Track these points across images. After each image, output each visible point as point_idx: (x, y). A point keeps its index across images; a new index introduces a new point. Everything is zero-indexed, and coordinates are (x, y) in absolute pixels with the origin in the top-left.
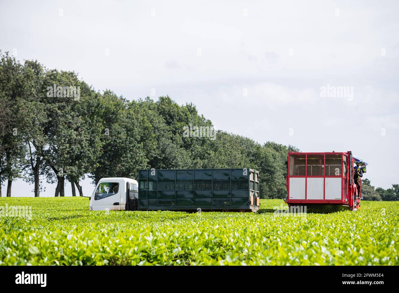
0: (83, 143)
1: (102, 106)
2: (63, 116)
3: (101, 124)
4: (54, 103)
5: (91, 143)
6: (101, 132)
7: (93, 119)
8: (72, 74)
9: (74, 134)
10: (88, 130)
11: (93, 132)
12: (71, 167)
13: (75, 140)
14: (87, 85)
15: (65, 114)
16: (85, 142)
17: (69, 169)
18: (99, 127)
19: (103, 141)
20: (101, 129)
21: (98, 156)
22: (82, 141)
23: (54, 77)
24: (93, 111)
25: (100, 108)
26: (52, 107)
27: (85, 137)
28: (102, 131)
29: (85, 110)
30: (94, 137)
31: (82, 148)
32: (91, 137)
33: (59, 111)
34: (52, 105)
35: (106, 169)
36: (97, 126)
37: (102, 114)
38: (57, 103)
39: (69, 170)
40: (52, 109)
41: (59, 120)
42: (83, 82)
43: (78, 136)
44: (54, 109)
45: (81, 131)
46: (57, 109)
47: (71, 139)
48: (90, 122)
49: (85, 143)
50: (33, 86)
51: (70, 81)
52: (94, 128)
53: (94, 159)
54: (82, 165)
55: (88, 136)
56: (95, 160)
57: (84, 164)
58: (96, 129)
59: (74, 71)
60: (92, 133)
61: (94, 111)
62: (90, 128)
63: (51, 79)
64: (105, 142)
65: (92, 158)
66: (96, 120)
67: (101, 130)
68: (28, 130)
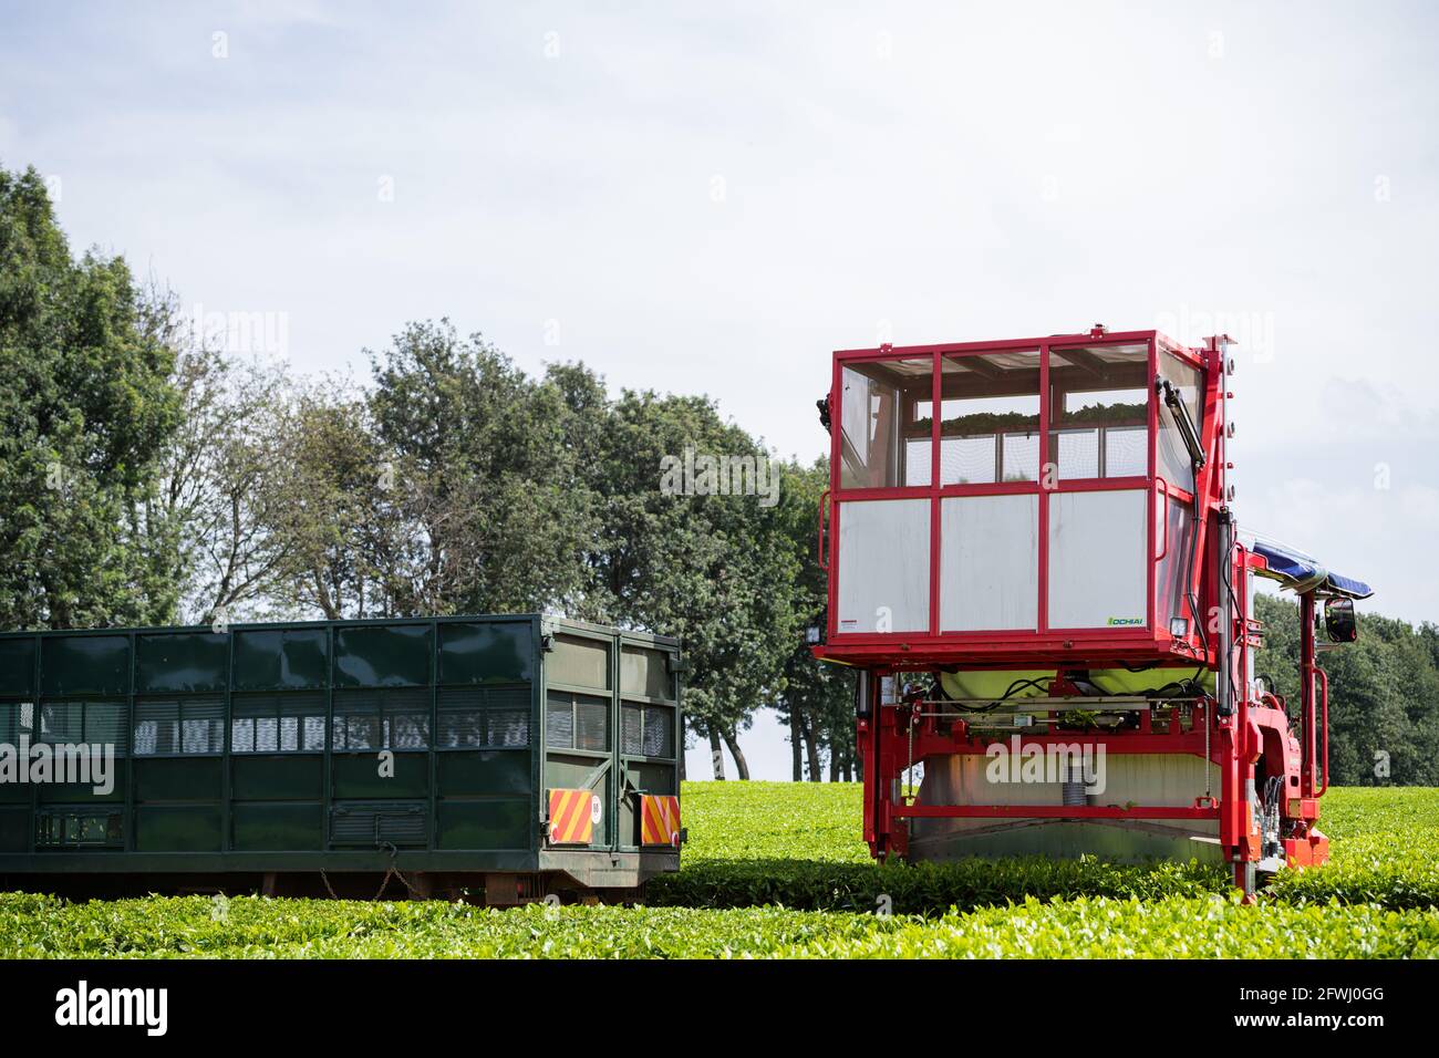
0: (733, 616)
1: (793, 498)
2: (664, 531)
3: (790, 556)
4: (637, 493)
5: (762, 615)
6: (792, 580)
7: (767, 539)
8: (703, 403)
9: (705, 588)
10: (751, 574)
11: (766, 581)
12: (694, 690)
13: (708, 605)
14: (747, 436)
15: (668, 525)
16: (739, 612)
17: (690, 696)
18: (786, 567)
19: (802, 609)
20: (793, 571)
21: (784, 653)
22: (731, 608)
23: (637, 411)
24: (763, 516)
25: (789, 506)
26: (627, 503)
27: (738, 597)
28: (796, 578)
29: (738, 512)
30: (769, 595)
31: (731, 630)
32: (759, 597)
33: (652, 517)
34: (628, 499)
35: (823, 694)
36: (777, 563)
37: (795, 525)
38: (643, 492)
39: (690, 700)
40: (628, 509)
41: (651, 544)
42: (735, 426)
43: (718, 595)
44: (633, 509)
45: (726, 579)
46: (642, 509)
47: (695, 602)
48: (756, 551)
49: (740, 616)
50: (557, 437)
51: (685, 424)
52: (770, 568)
53: (770, 665)
54: (731, 684)
55: (748, 593)
56: (773, 669)
57: (737, 682)
58: (773, 572)
59: (706, 395)
60: (764, 585)
61: (766, 516)
62: (757, 570)
63: (627, 419)
64: (808, 613)
65: (765, 662)
66: (776, 546)
67: (794, 575)
68: (542, 573)
